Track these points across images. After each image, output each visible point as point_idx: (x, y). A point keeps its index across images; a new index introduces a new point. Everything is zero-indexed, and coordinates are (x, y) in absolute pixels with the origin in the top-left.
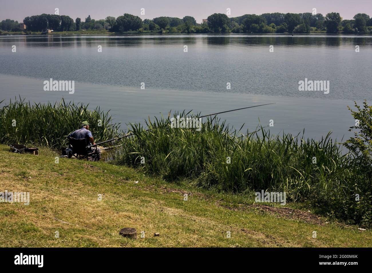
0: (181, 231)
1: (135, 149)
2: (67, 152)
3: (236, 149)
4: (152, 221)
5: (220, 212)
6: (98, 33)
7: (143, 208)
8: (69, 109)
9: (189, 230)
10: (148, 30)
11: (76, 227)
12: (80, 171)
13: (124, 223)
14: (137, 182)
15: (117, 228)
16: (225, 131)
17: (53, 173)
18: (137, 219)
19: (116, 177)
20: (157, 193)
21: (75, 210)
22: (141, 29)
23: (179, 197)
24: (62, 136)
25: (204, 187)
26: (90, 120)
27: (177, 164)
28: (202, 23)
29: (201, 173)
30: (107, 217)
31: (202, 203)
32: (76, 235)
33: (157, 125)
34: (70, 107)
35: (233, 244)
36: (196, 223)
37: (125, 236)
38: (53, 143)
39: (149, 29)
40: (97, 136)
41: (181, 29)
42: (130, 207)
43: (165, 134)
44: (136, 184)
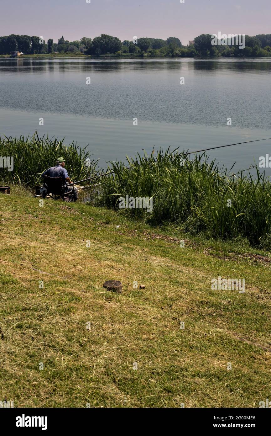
0: (168, 283)
1: (115, 189)
2: (41, 191)
3: (226, 191)
4: (137, 272)
5: (209, 262)
6: (72, 56)
7: (126, 257)
8: (43, 143)
9: (176, 282)
10: (127, 53)
11: (56, 279)
12: (56, 213)
13: (107, 274)
14: (118, 226)
15: (99, 279)
16: (214, 171)
17: (27, 215)
18: (121, 269)
19: (96, 221)
20: (140, 239)
21: (53, 258)
22: (119, 52)
23: (164, 244)
24: (36, 173)
25: (192, 232)
26: (66, 156)
27: (161, 207)
28: (188, 45)
29: (188, 217)
30: (88, 266)
31: (189, 251)
32: (58, 288)
33: (139, 163)
34: (44, 141)
35: (225, 299)
36: (184, 274)
37: (109, 289)
38: (26, 181)
39: (128, 51)
40: (74, 174)
41: (165, 52)
42: (112, 256)
43: (148, 173)
44: (116, 229)
